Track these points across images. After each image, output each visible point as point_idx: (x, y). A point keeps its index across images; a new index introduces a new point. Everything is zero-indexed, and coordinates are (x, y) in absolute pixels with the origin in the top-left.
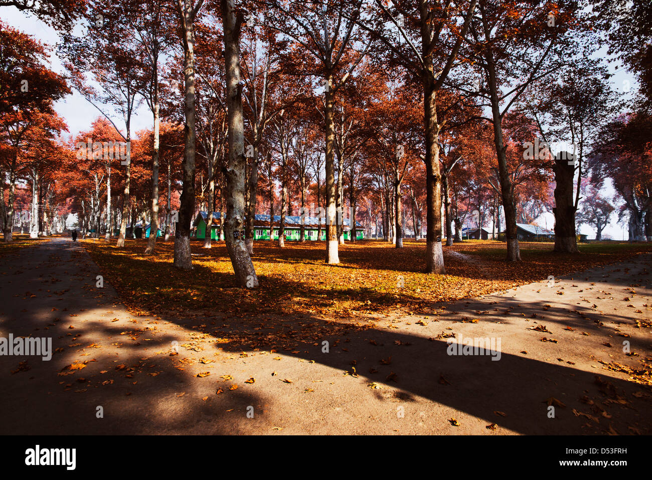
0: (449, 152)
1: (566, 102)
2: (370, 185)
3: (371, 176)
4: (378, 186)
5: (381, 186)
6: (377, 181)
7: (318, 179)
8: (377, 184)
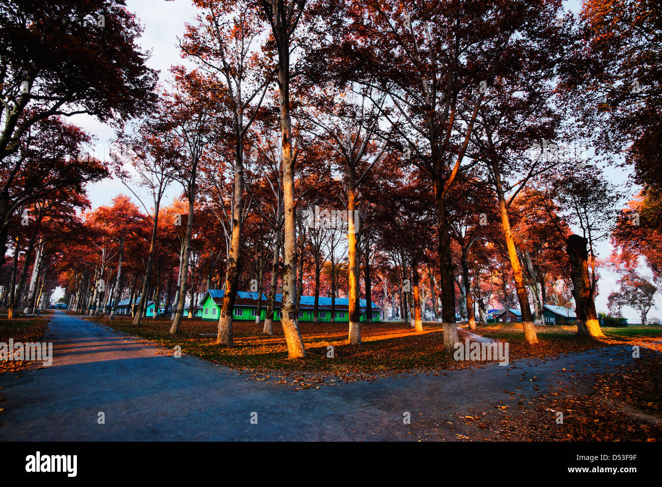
0: (466, 232)
1: (568, 191)
2: (386, 264)
3: (387, 254)
4: (394, 265)
5: (398, 264)
6: (393, 260)
7: (332, 257)
8: (393, 262)
